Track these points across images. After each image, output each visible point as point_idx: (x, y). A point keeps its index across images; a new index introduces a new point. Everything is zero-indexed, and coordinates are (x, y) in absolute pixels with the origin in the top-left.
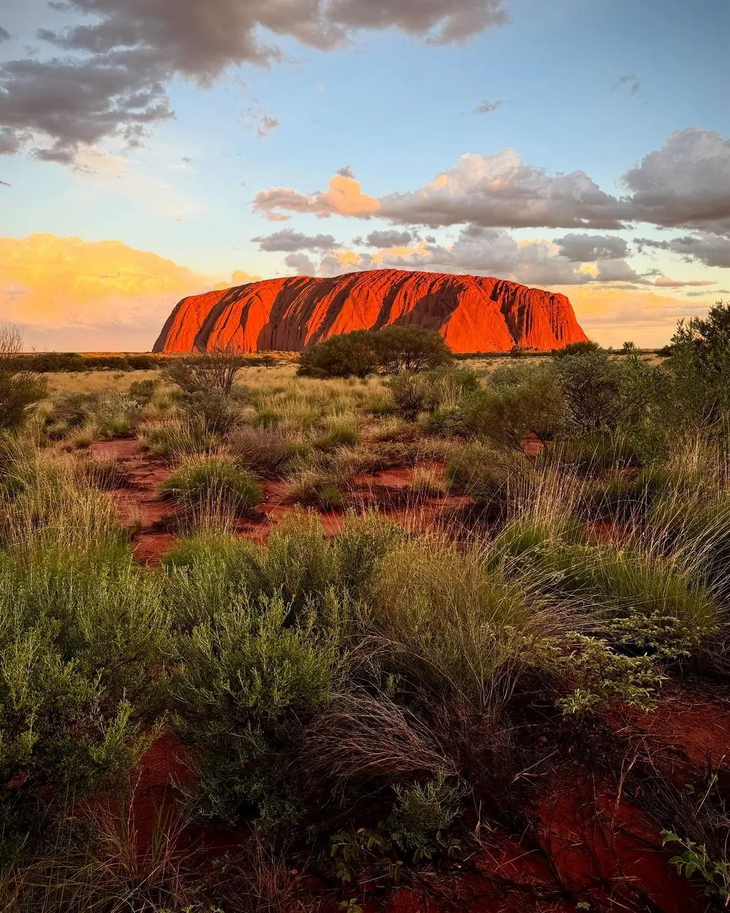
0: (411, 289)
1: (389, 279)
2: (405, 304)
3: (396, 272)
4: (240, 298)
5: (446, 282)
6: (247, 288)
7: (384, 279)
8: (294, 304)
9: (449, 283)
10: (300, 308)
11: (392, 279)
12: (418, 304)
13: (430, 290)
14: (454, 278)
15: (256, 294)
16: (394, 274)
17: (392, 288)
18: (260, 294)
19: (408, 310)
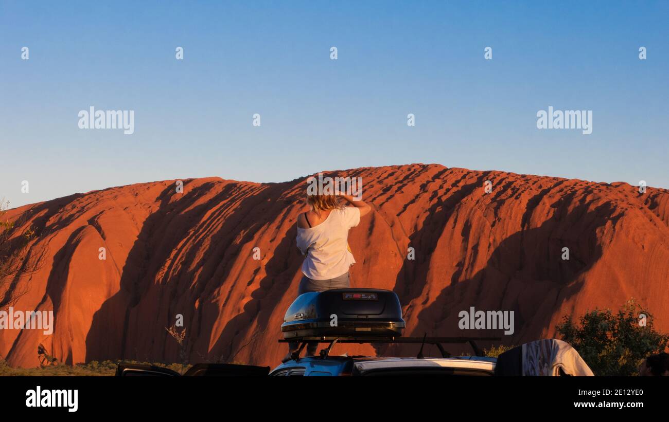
0: (479, 213)
1: (424, 187)
2: (465, 249)
3: (442, 173)
4: (52, 230)
5: (568, 198)
6: (68, 207)
7: (412, 189)
8: (184, 246)
9: (576, 201)
10: (200, 255)
11: (433, 187)
12: (497, 252)
13: (527, 218)
14: (589, 188)
15: (92, 221)
16: (437, 176)
17: (432, 210)
18: (101, 221)
19: (472, 264)
